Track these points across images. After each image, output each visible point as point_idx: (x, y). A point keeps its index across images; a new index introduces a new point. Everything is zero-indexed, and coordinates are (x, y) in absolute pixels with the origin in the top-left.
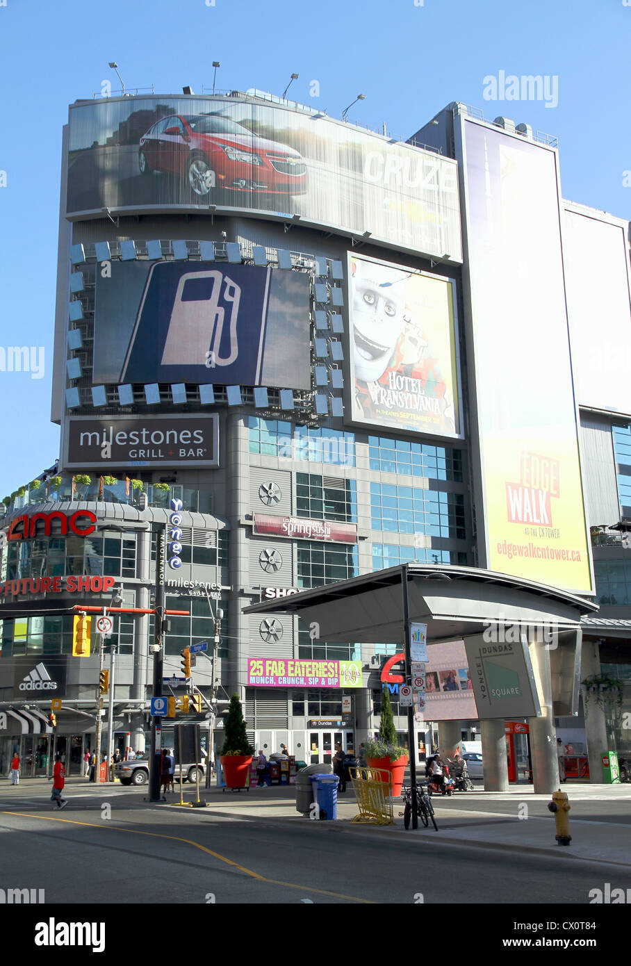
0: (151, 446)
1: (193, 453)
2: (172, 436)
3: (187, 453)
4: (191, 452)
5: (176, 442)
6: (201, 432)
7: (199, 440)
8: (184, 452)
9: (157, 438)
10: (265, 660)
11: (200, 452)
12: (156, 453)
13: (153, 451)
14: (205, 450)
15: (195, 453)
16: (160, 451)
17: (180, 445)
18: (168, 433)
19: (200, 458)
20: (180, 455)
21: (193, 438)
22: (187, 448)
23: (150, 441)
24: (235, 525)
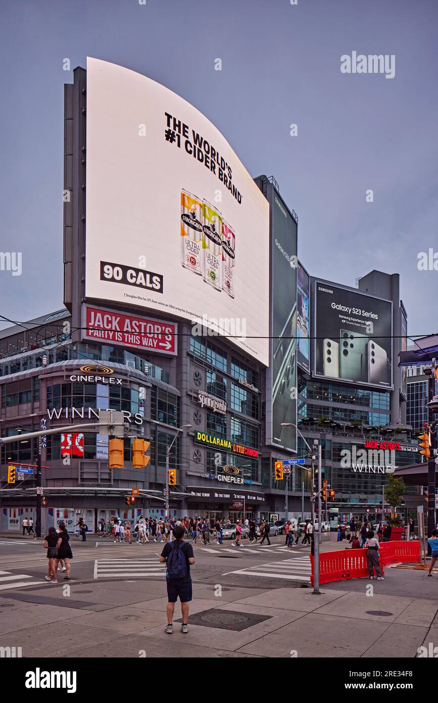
24: (184, 394)
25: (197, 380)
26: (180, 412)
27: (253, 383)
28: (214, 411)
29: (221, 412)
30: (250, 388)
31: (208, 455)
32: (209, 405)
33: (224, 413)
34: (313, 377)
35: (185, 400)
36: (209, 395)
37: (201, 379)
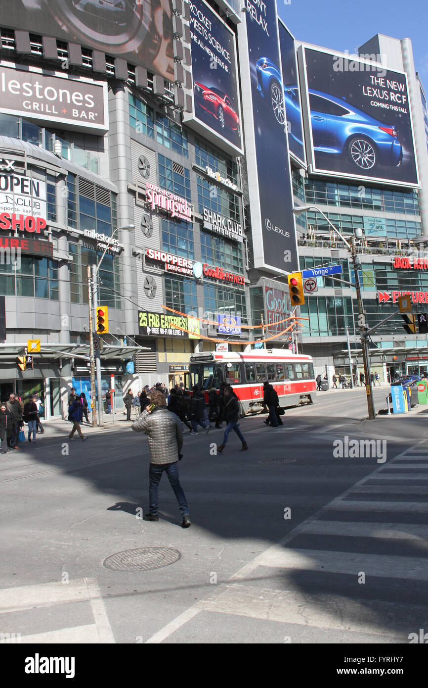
0: (44, 101)
1: (85, 115)
2: (64, 95)
3: (80, 113)
4: (83, 114)
5: (69, 102)
6: (92, 97)
7: (90, 104)
8: (77, 113)
9: (51, 94)
10: (147, 313)
11: (92, 115)
12: (50, 109)
13: (47, 105)
14: (96, 115)
15: (88, 116)
16: (53, 107)
17: (72, 106)
18: (61, 92)
19: (91, 121)
20: (74, 115)
21: (84, 101)
22: (80, 109)
23: (44, 96)
24: (124, 190)
25: (143, 169)
26: (118, 216)
27: (228, 177)
28: (173, 216)
29: (185, 218)
30: (225, 184)
31: (169, 285)
32: (164, 206)
33: (189, 220)
34: (312, 172)
35: (124, 199)
36: (164, 191)
37: (149, 167)
